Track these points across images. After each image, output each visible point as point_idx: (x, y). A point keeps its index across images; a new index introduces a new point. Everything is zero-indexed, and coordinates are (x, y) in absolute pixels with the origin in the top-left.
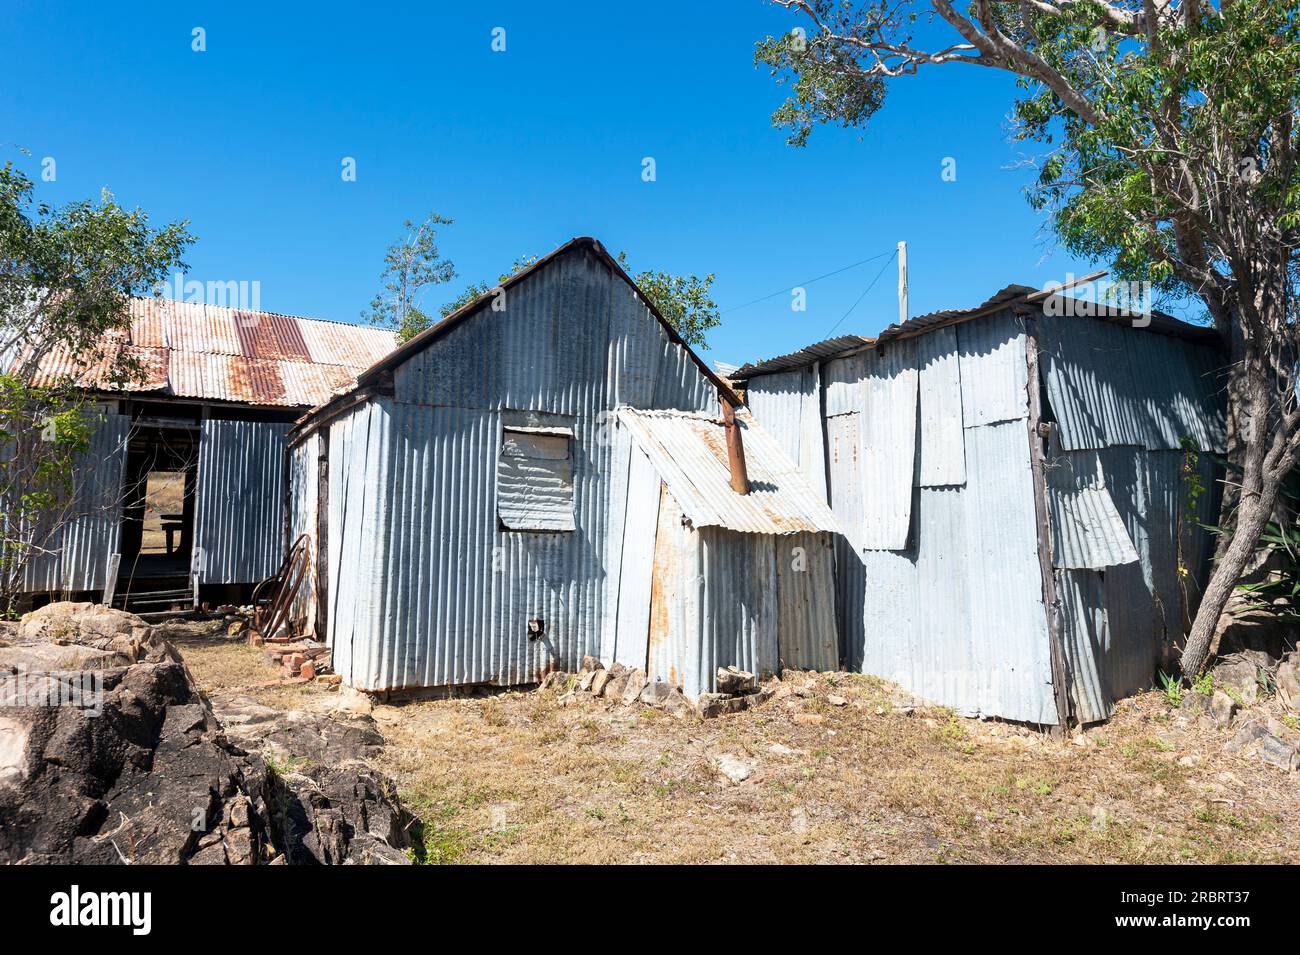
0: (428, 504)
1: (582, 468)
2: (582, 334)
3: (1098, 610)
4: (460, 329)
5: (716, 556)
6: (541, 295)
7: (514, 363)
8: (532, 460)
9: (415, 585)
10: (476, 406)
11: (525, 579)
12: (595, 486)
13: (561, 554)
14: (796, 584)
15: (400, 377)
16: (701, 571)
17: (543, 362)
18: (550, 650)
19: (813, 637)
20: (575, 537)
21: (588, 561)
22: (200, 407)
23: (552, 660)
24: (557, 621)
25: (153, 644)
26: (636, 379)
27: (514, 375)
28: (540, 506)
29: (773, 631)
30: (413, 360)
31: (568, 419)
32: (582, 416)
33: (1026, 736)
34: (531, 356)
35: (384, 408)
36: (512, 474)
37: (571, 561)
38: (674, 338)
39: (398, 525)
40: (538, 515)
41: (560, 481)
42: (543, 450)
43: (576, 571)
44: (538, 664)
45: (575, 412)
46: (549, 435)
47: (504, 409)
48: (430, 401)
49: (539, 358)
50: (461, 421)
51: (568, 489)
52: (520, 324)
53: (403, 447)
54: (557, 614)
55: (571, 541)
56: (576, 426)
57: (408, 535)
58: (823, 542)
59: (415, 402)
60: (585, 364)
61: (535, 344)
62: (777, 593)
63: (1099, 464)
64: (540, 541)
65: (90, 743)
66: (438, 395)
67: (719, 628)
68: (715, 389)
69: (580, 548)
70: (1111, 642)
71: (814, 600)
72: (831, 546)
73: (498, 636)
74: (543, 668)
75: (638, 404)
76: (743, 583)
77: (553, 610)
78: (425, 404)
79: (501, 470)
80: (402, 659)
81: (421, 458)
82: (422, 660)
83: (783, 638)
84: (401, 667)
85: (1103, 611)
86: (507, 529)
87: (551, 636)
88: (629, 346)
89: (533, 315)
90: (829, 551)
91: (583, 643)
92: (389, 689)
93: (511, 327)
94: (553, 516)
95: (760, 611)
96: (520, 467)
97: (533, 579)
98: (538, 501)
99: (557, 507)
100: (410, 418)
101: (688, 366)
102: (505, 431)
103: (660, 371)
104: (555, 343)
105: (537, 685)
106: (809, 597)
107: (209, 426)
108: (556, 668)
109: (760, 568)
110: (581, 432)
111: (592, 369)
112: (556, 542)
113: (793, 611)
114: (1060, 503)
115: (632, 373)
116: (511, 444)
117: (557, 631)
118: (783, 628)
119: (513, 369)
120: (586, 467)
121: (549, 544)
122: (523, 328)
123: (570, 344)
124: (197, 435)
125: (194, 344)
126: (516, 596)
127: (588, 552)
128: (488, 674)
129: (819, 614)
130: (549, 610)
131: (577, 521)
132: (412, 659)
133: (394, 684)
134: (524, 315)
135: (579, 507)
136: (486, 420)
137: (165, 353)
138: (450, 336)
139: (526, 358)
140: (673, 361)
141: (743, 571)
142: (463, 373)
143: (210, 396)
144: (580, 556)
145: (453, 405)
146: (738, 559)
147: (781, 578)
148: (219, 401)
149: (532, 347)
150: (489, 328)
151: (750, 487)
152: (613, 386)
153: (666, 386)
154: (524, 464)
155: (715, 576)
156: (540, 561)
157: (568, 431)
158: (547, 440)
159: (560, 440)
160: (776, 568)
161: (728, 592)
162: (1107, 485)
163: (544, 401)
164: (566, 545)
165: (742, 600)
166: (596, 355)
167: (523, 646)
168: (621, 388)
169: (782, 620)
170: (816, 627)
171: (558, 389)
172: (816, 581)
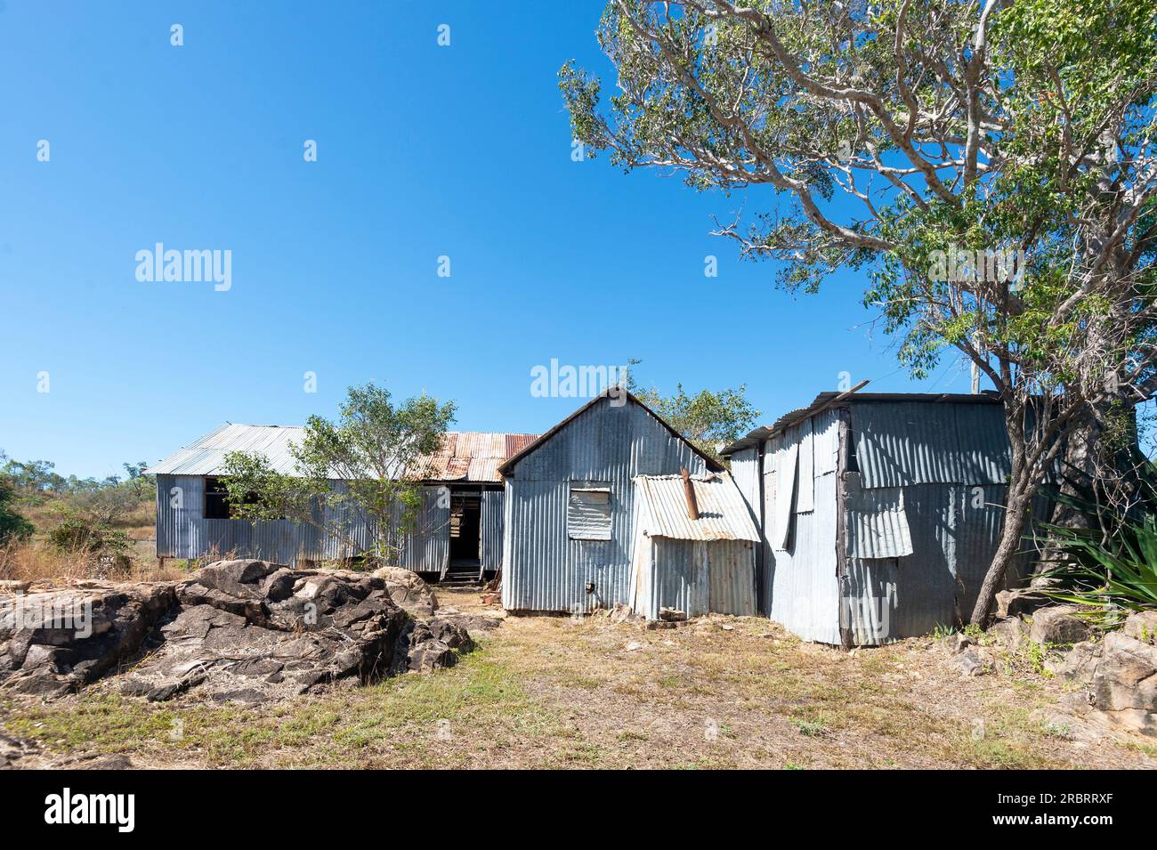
0: (532, 527)
1: (616, 509)
2: (616, 439)
3: (888, 584)
4: (547, 443)
5: (664, 552)
6: (591, 421)
7: (576, 457)
8: (587, 505)
9: (527, 564)
10: (555, 479)
11: (584, 564)
12: (624, 517)
13: (604, 552)
14: (723, 568)
15: (517, 469)
16: (653, 558)
17: (592, 455)
18: (598, 598)
19: (735, 597)
20: (612, 543)
21: (620, 555)
22: (481, 486)
23: (599, 603)
24: (602, 585)
25: (418, 584)
26: (649, 460)
27: (576, 462)
28: (592, 528)
29: (705, 592)
30: (523, 460)
31: (607, 483)
32: (616, 481)
33: (827, 651)
34: (585, 453)
35: (510, 483)
36: (576, 512)
37: (610, 555)
38: (675, 434)
39: (518, 536)
40: (590, 532)
41: (604, 515)
42: (593, 500)
43: (612, 561)
44: (592, 604)
45: (611, 480)
46: (596, 492)
47: (571, 480)
48: (532, 479)
49: (590, 453)
50: (548, 487)
51: (608, 519)
52: (579, 436)
53: (519, 502)
54: (602, 581)
55: (610, 545)
56: (613, 487)
57: (522, 541)
58: (745, 546)
59: (524, 479)
60: (617, 453)
61: (588, 446)
62: (709, 572)
63: (901, 496)
64: (592, 545)
65: (336, 593)
66: (536, 476)
67: (665, 588)
68: (704, 461)
69: (615, 549)
70: (898, 603)
71: (737, 577)
72: (752, 548)
73: (569, 590)
74: (594, 607)
75: (650, 472)
76: (683, 566)
77: (599, 579)
78: (529, 480)
79: (569, 510)
80: (521, 597)
81: (528, 506)
82: (531, 598)
83: (713, 596)
84: (520, 600)
85: (892, 584)
86: (574, 540)
87: (599, 592)
88: (645, 442)
89: (586, 431)
90: (750, 551)
91: (617, 597)
92: (515, 609)
93: (574, 438)
94: (599, 533)
95: (696, 582)
96: (580, 508)
97: (588, 563)
98: (590, 525)
99: (601, 528)
100: (522, 487)
101: (684, 451)
102: (572, 491)
103: (666, 454)
104: (600, 444)
105: (590, 615)
106: (733, 575)
107: (485, 494)
108: (601, 607)
109: (697, 559)
110: (615, 490)
111: (622, 456)
112: (602, 545)
113: (721, 583)
114: (859, 520)
115: (647, 457)
116: (575, 497)
117: (602, 590)
118: (713, 591)
119: (576, 460)
120: (618, 506)
121: (597, 547)
122: (581, 439)
123: (608, 444)
124: (479, 499)
125: (484, 454)
126: (579, 571)
127: (620, 550)
128: (564, 607)
129: (740, 586)
130: (597, 579)
131: (613, 535)
132: (526, 597)
133: (517, 607)
134: (582, 431)
135: (614, 528)
136: (562, 486)
137: (469, 460)
138: (542, 447)
139: (583, 454)
140: (674, 448)
141: (683, 559)
142: (549, 464)
143: (484, 480)
144: (615, 553)
145: (544, 480)
146: (680, 554)
147: (712, 565)
148: (489, 482)
149: (586, 447)
150: (562, 441)
151: (699, 516)
152: (634, 465)
153: (670, 462)
154: (583, 507)
155: (663, 562)
156: (592, 555)
157: (608, 490)
158: (596, 495)
159: (603, 494)
160: (708, 558)
161: (672, 569)
162: (906, 508)
163: (593, 475)
164: (607, 548)
165: (682, 574)
166: (624, 449)
167: (583, 596)
168: (639, 465)
169: (712, 587)
170: (738, 592)
171: (601, 469)
172: (739, 566)
